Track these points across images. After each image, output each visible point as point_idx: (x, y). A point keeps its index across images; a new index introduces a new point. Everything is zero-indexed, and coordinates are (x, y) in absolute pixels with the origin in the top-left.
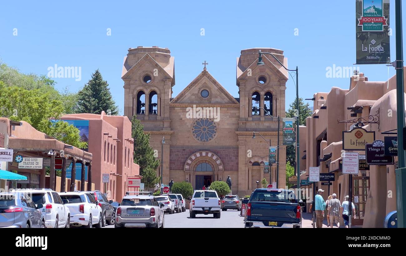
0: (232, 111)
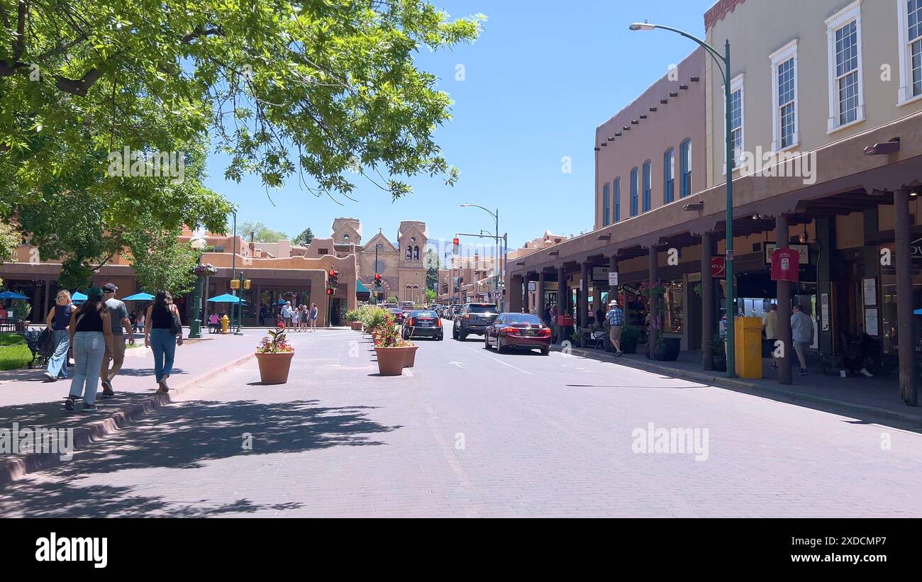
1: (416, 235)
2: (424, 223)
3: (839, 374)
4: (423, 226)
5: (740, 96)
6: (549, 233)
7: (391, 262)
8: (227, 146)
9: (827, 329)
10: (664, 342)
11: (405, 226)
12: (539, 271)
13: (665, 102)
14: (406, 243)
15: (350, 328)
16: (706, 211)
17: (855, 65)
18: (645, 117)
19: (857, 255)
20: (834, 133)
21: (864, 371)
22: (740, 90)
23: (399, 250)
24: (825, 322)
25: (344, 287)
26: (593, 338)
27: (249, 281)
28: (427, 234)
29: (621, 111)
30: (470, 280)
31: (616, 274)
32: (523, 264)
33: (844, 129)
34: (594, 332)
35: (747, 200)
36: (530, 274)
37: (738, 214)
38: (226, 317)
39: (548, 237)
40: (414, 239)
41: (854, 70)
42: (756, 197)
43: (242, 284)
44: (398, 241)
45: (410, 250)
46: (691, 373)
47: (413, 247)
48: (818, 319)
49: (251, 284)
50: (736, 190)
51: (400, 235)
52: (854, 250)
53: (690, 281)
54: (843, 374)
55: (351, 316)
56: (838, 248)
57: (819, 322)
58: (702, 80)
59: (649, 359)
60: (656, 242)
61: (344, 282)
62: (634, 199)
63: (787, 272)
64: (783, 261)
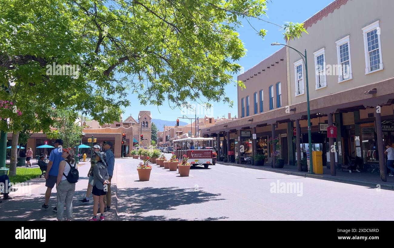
0: (137, 126)
1: (147, 117)
2: (150, 112)
3: (349, 172)
4: (149, 113)
5: (301, 67)
6: (207, 116)
7: (135, 129)
8: (136, 90)
9: (341, 155)
10: (279, 161)
11: (142, 113)
12: (217, 133)
13: (269, 68)
14: (142, 120)
15: (132, 158)
16: (297, 112)
17: (348, 58)
18: (260, 73)
19: (351, 127)
20: (341, 83)
21: (357, 170)
22: (301, 65)
23: (139, 123)
24: (340, 152)
25: (128, 141)
26: (245, 160)
27: (96, 139)
28: (151, 116)
29: (249, 70)
30: (173, 136)
31: (255, 134)
32: (209, 130)
33: (344, 82)
34: (246, 158)
35: (315, 108)
36: (212, 134)
37: (312, 113)
38: (85, 154)
39: (207, 118)
40: (145, 118)
41: (348, 60)
42: (319, 107)
43: (93, 140)
44: (139, 119)
45: (144, 123)
46: (296, 172)
47: (145, 122)
48: (337, 151)
49: (97, 140)
50: (311, 104)
51: (140, 117)
52: (350, 126)
53: (282, 137)
54: (350, 171)
55: (133, 153)
56: (344, 125)
57: (338, 152)
58: (285, 59)
59: (273, 167)
60: (275, 122)
61: (128, 138)
62: (256, 105)
63: (333, 135)
64: (331, 130)
